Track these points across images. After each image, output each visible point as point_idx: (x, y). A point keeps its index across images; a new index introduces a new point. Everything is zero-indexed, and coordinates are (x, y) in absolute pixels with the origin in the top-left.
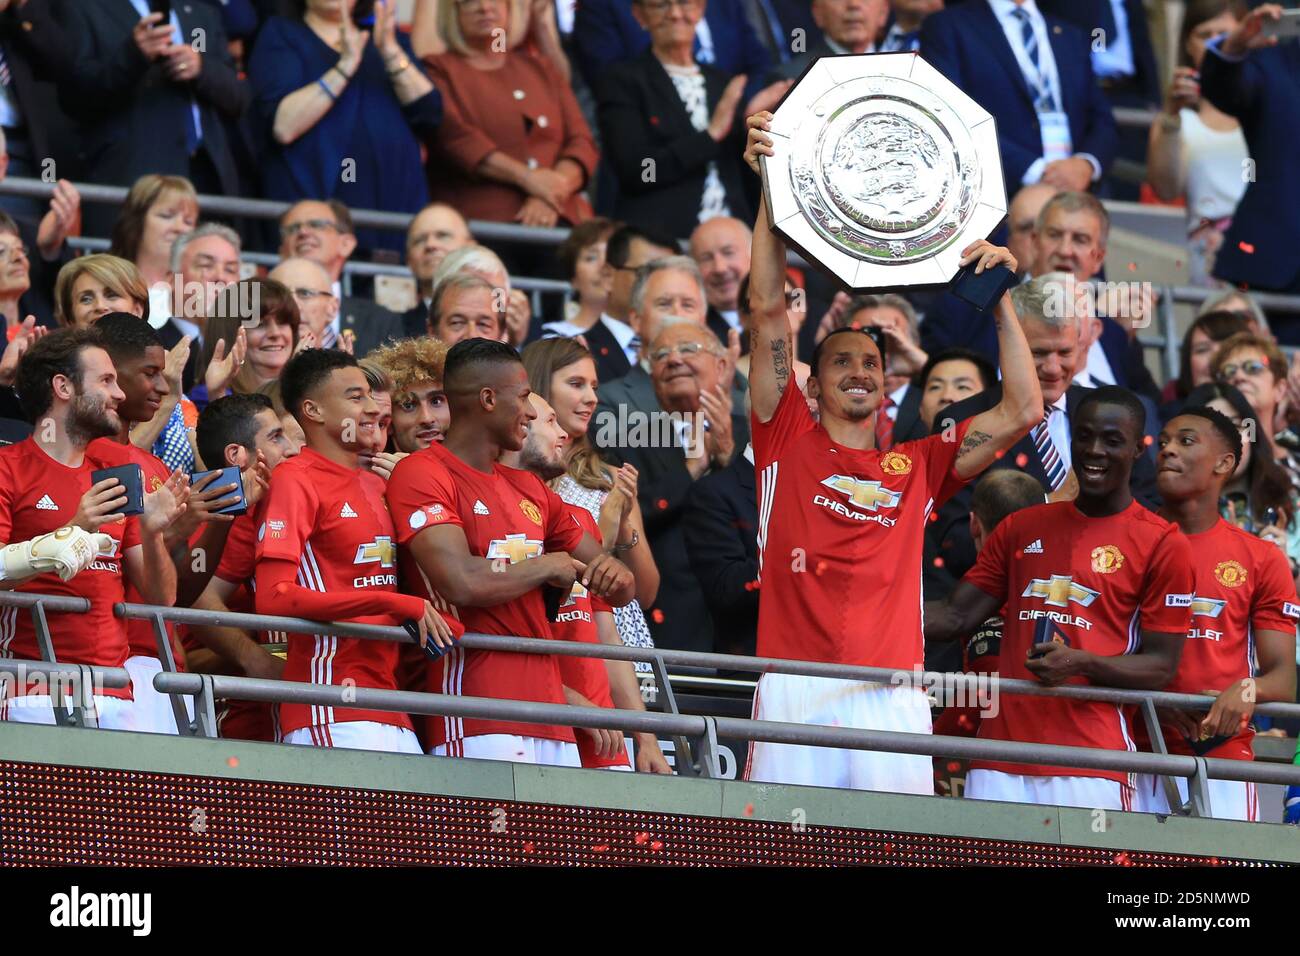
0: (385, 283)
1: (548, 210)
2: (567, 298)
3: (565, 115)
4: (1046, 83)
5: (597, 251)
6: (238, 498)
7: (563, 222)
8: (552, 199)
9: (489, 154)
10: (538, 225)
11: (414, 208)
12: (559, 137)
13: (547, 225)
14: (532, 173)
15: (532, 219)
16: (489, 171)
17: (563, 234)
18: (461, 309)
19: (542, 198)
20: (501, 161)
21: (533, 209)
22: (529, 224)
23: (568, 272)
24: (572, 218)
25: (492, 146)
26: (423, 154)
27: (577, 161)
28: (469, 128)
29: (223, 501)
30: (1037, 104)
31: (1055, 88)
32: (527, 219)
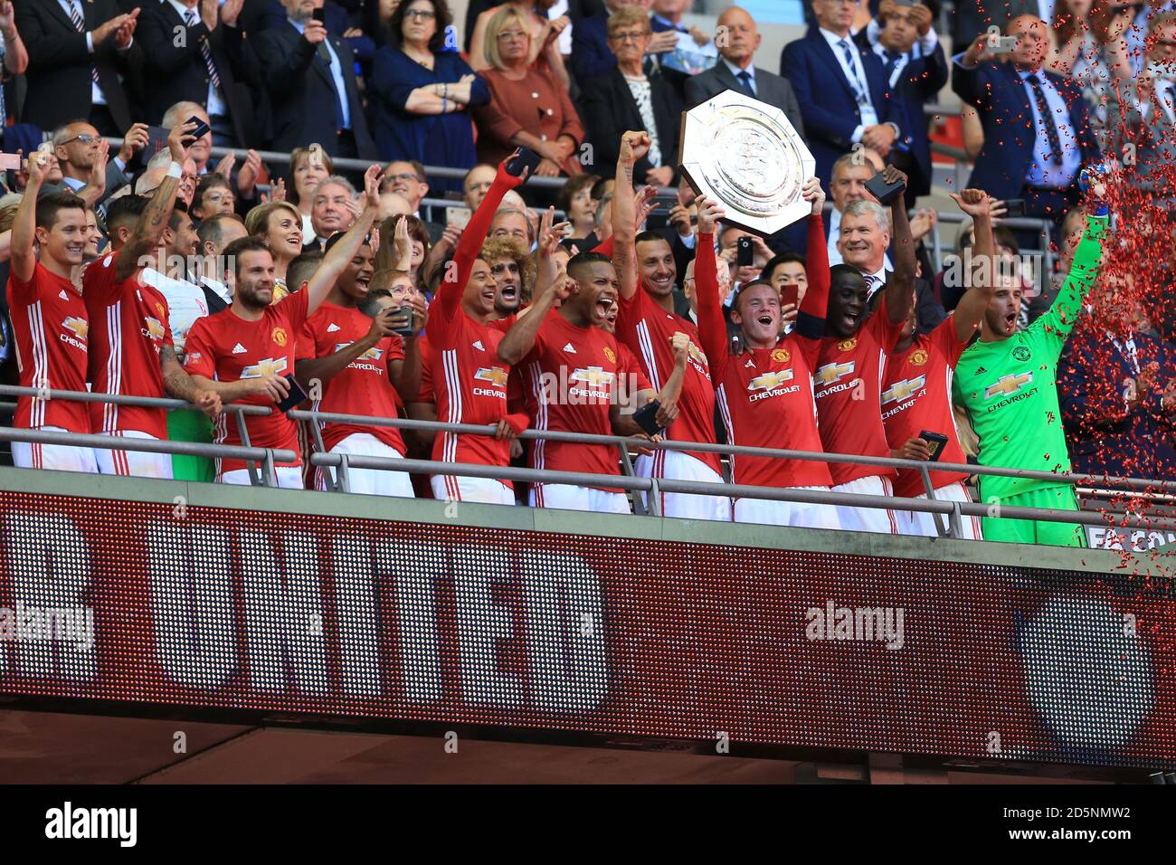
0: (452, 212)
1: (555, 167)
3: (563, 109)
4: (862, 87)
5: (583, 193)
7: (563, 174)
8: (556, 160)
9: (517, 133)
10: (547, 176)
11: (470, 165)
12: (560, 121)
13: (553, 176)
14: (544, 144)
15: (544, 172)
16: (516, 142)
17: (563, 181)
18: (503, 226)
19: (550, 159)
20: (524, 136)
21: (544, 166)
22: (542, 175)
23: (565, 205)
24: (568, 171)
25: (519, 127)
26: (475, 133)
27: (571, 136)
28: (505, 116)
30: (858, 99)
31: (866, 91)
32: (541, 172)
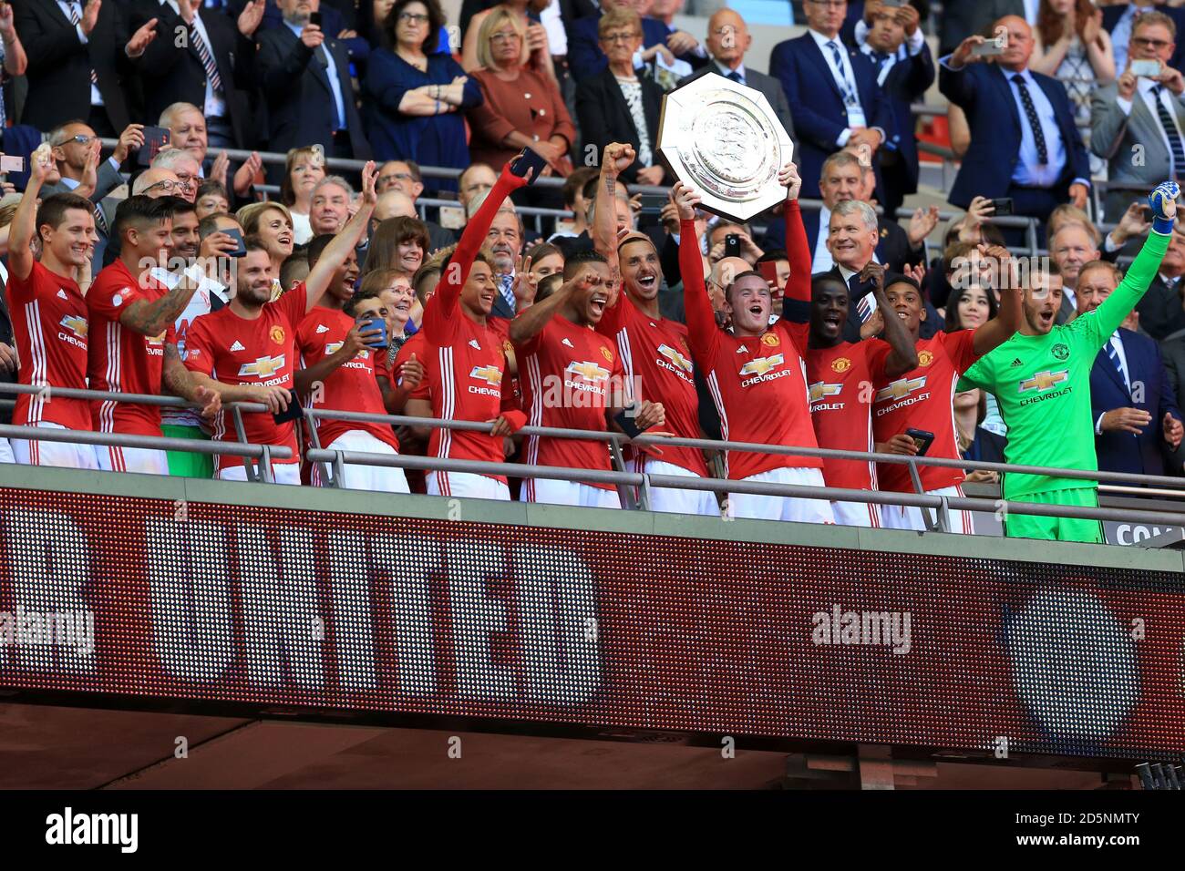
0: (446, 211)
2: (557, 219)
3: (555, 110)
4: (850, 87)
6: (381, 338)
7: (555, 174)
8: (548, 159)
9: (510, 132)
12: (552, 122)
13: (546, 175)
14: (537, 143)
16: (510, 142)
20: (517, 136)
24: (560, 171)
25: (512, 127)
26: (468, 133)
27: (563, 136)
28: (497, 116)
29: (373, 338)
30: (845, 100)
31: (854, 91)
